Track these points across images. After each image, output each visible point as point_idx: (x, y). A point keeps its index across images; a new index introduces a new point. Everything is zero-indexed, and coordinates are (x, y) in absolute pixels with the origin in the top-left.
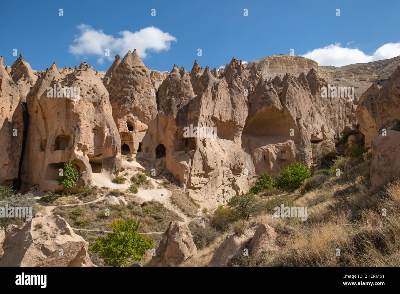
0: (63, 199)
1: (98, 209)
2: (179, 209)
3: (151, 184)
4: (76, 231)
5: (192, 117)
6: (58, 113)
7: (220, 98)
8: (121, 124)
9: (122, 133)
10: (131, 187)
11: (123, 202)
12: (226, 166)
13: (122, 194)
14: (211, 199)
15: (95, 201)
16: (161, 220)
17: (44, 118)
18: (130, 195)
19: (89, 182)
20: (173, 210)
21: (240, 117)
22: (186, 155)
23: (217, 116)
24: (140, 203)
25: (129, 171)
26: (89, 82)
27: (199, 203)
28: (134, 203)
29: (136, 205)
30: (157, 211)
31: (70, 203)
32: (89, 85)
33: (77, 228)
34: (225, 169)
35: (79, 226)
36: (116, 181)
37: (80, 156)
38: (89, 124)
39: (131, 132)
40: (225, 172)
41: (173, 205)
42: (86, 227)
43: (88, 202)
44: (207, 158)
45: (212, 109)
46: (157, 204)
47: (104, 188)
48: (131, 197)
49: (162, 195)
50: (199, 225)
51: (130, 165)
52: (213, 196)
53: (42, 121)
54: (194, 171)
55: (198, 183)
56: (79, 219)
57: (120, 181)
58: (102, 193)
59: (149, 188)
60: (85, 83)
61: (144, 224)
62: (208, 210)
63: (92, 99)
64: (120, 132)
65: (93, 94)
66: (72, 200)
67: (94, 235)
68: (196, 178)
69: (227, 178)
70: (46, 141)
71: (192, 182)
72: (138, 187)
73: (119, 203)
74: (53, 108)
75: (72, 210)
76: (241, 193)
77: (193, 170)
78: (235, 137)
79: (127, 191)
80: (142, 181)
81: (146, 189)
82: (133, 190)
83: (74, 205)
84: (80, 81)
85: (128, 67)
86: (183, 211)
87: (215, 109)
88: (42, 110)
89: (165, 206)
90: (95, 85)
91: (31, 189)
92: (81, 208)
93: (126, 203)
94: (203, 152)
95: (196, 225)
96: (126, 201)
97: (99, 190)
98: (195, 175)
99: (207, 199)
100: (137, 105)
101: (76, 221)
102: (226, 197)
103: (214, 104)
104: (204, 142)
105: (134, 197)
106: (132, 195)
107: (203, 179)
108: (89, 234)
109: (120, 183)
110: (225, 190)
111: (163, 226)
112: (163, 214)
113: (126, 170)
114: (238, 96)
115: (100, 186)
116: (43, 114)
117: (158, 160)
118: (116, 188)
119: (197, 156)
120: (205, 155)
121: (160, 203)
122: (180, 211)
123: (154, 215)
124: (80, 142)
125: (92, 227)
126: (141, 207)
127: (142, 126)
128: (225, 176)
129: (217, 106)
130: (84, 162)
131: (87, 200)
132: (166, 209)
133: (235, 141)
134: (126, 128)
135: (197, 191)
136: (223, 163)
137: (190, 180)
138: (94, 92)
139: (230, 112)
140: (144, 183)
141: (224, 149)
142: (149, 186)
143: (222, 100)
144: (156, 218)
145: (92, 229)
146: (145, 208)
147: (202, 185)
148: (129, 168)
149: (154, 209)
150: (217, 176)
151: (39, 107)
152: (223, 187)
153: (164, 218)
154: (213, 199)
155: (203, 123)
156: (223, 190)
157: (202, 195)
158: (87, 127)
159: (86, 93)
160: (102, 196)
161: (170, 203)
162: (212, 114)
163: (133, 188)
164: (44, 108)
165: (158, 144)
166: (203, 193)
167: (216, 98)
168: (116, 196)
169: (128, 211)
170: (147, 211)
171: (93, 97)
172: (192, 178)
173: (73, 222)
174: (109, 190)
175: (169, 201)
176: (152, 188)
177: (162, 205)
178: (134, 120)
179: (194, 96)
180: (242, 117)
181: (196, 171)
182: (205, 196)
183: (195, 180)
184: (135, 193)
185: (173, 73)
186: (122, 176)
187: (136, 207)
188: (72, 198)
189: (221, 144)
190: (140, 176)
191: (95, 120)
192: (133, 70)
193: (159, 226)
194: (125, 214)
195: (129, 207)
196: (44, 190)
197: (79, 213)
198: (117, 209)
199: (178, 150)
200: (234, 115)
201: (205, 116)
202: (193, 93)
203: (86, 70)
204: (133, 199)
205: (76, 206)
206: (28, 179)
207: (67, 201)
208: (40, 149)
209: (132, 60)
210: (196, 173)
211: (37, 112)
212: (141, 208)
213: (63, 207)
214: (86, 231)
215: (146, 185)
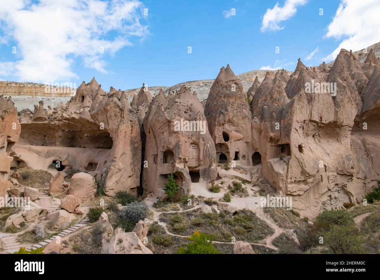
0: (168, 206)
1: (193, 216)
2: (271, 218)
3: (246, 192)
4: (173, 236)
5: (285, 123)
6: (163, 132)
7: (317, 100)
8: (217, 136)
9: (219, 144)
10: (225, 196)
11: (215, 211)
12: (332, 171)
13: (215, 203)
14: (314, 207)
15: (192, 209)
16: (251, 230)
17: (155, 138)
18: (222, 204)
19: (189, 191)
20: (265, 219)
21: (346, 116)
22: (282, 162)
23: (316, 118)
24: (231, 212)
25: (226, 180)
26: (187, 103)
27: (298, 212)
28: (225, 211)
29: (228, 214)
30: (248, 220)
31: (172, 210)
32: (186, 105)
33: (174, 234)
34: (330, 174)
35: (176, 232)
36: (212, 190)
37: (180, 169)
38: (187, 140)
39: (226, 142)
40: (331, 178)
41: (266, 214)
42: (181, 233)
43: (187, 209)
44: (305, 165)
45: (308, 112)
46: (249, 213)
47: (200, 197)
48: (223, 206)
49: (256, 203)
50: (290, 238)
51: (227, 174)
52: (316, 204)
53: (154, 139)
54: (291, 178)
55: (296, 191)
56: (177, 225)
57: (215, 190)
58: (198, 202)
59: (244, 196)
60: (182, 104)
61: (232, 233)
62: (310, 219)
63: (189, 117)
64: (217, 143)
65: (190, 113)
66: (174, 207)
67: (186, 242)
68: (293, 185)
69: (334, 183)
70: (157, 155)
71: (289, 189)
72: (233, 195)
73: (211, 212)
74: (159, 129)
75: (173, 217)
76: (355, 199)
77: (289, 176)
78: (342, 139)
79: (220, 200)
80: (237, 189)
81: (241, 197)
82: (227, 199)
83: (174, 212)
84: (178, 104)
85: (221, 82)
86: (276, 221)
87: (313, 112)
88: (152, 130)
89: (257, 215)
90: (192, 105)
91: (148, 196)
92: (179, 216)
93: (218, 212)
94: (299, 158)
95: (286, 237)
96: (218, 209)
97: (197, 199)
98: (291, 182)
99: (308, 207)
100: (231, 117)
101: (174, 227)
102: (334, 205)
103: (310, 107)
104: (300, 148)
105: (227, 206)
106: (224, 204)
107: (302, 186)
108: (182, 240)
109: (215, 192)
110: (333, 197)
111: (252, 236)
112: (254, 223)
113: (223, 178)
114: (342, 93)
115: (196, 195)
116: (154, 133)
117: (255, 167)
118: (210, 197)
119: (293, 162)
120: (302, 161)
121: (252, 212)
122: (272, 220)
123: (244, 224)
124: (180, 157)
125: (186, 233)
126: (233, 215)
127: (237, 136)
128: (330, 182)
129: (315, 109)
130: (184, 173)
131: (186, 208)
132: (257, 219)
133: (343, 143)
134: (222, 139)
135: (296, 198)
136: (327, 168)
137: (286, 187)
138: (191, 111)
139: (333, 112)
140: (238, 191)
141: (328, 152)
142: (244, 194)
143: (321, 102)
144: (245, 227)
145: (185, 235)
146: (236, 216)
147: (301, 193)
148: (225, 176)
149: (245, 218)
150: (319, 182)
151: (151, 129)
152: (329, 193)
153: (254, 228)
154: (315, 206)
155: (298, 129)
156: (330, 196)
157: (302, 203)
158: (186, 142)
159: (183, 113)
160: (198, 204)
161: (263, 212)
162: (309, 117)
163: (227, 197)
164: (153, 129)
165: (254, 152)
166: (303, 201)
167: (313, 100)
168: (210, 205)
169: (219, 220)
170: (238, 220)
171: (190, 115)
172: (289, 186)
173: (172, 228)
174: (204, 199)
175: (262, 210)
176: (247, 196)
177: (254, 214)
178: (229, 131)
179: (288, 101)
180: (350, 116)
181: (292, 178)
182: (306, 203)
183: (293, 188)
184: (228, 202)
185: (265, 82)
186: (218, 185)
187: (228, 216)
188: (174, 205)
189: (325, 148)
190: (235, 184)
191: (192, 136)
192: (226, 85)
193: (247, 237)
194: (216, 223)
195: (221, 216)
196: (157, 196)
197: (176, 220)
198: (209, 217)
199: (273, 158)
200: (338, 115)
201: (299, 121)
202: (287, 98)
203: (184, 92)
204: (225, 208)
205: (176, 213)
206: (147, 186)
207: (171, 208)
208: (154, 163)
209: (225, 75)
210: (293, 180)
211: (150, 132)
212: (233, 217)
213: (166, 214)
214: (181, 237)
215: (241, 193)
